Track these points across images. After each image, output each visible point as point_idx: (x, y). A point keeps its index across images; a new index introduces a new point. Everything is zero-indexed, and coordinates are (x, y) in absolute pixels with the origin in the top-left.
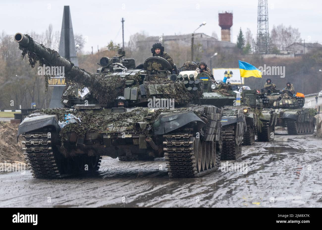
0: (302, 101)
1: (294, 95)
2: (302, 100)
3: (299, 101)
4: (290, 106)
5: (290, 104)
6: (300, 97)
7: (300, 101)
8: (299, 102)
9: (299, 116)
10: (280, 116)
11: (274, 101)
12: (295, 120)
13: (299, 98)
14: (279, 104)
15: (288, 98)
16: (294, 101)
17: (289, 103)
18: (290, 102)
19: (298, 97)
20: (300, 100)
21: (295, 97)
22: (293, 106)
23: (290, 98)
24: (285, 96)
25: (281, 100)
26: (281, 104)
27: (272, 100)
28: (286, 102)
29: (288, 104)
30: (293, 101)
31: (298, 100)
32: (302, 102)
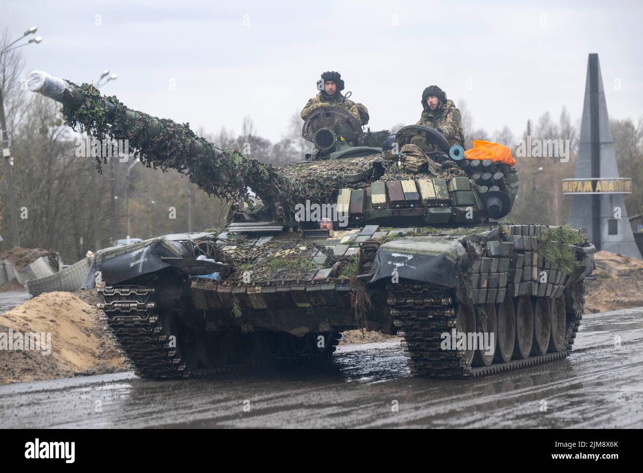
0: (499, 183)
1: (457, 153)
2: (498, 176)
3: (480, 182)
4: (432, 210)
5: (433, 202)
6: (486, 163)
7: (489, 183)
8: (483, 189)
9: (475, 266)
10: (362, 270)
11: (341, 184)
12: (451, 293)
13: (482, 168)
14: (367, 199)
15: (424, 170)
16: (454, 185)
17: (425, 196)
18: (429, 189)
19: (476, 163)
20: (487, 176)
21: (461, 163)
22: (448, 211)
23: (431, 169)
24: (403, 160)
25: (385, 176)
26: (378, 198)
27: (328, 179)
28: (409, 186)
29: (418, 201)
30: (448, 182)
31: (477, 176)
32: (496, 188)
